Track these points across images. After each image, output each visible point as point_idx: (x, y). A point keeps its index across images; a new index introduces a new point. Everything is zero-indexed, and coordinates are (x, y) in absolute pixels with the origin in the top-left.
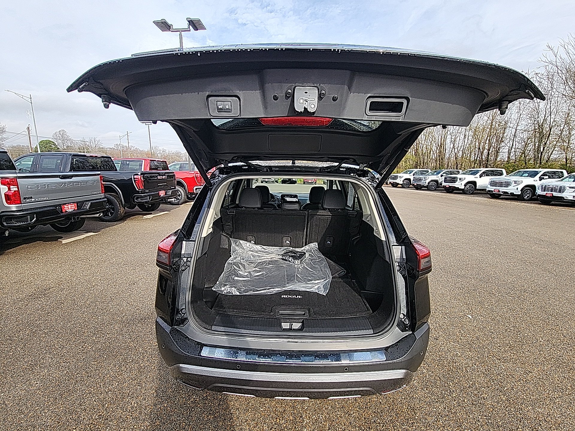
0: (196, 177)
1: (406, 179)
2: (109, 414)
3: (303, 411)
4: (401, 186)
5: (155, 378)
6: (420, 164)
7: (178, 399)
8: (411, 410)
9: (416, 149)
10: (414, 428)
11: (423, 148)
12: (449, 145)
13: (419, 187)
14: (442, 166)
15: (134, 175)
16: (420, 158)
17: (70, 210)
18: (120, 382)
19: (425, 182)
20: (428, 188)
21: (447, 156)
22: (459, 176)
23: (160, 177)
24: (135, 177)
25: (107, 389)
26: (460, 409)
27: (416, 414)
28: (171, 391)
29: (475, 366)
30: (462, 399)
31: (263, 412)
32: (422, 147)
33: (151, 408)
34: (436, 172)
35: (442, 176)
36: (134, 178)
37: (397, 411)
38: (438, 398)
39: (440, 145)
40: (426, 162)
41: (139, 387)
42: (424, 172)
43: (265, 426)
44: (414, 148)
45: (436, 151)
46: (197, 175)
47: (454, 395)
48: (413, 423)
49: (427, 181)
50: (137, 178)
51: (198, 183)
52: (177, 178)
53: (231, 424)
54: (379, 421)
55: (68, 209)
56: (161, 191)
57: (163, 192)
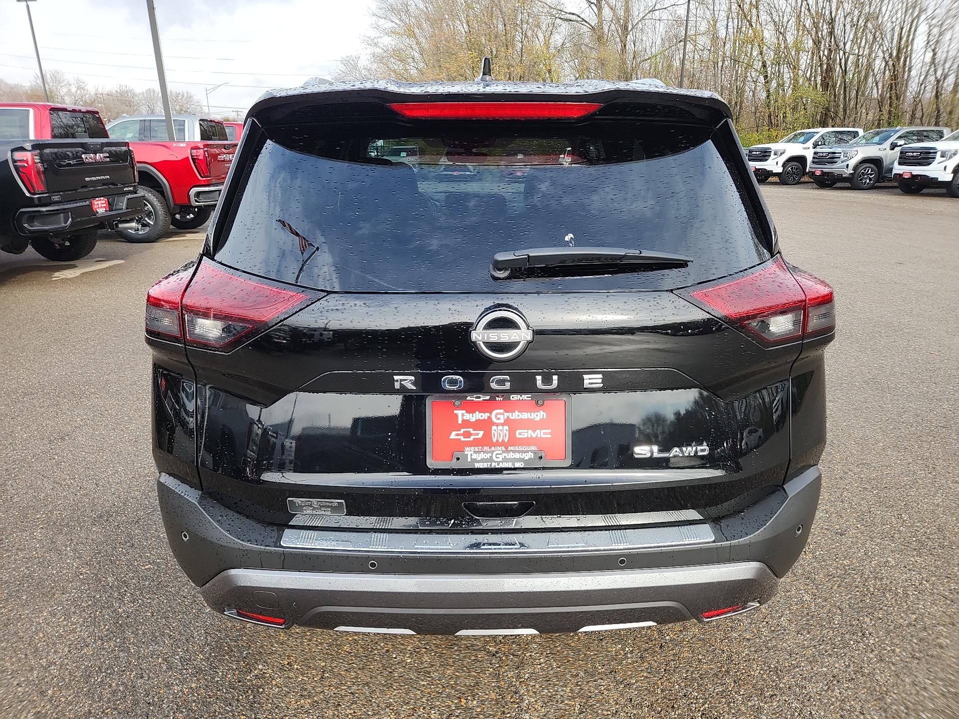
0: (193, 159)
1: (792, 159)
2: (60, 708)
3: (520, 682)
4: (776, 179)
5: (157, 634)
6: (836, 113)
7: (222, 672)
8: (770, 671)
9: (827, 70)
10: (775, 704)
11: (846, 64)
12: (920, 55)
13: (827, 182)
14: (893, 119)
15: (12, 151)
16: (835, 95)
18: (73, 646)
19: (845, 164)
20: (852, 183)
21: (913, 86)
22: (940, 146)
23: (88, 156)
24: (18, 155)
25: (45, 660)
26: (884, 668)
27: (780, 680)
28: (201, 659)
29: (928, 585)
30: (889, 649)
31: (427, 688)
32: (843, 61)
33: (159, 693)
34: (877, 134)
35: (893, 146)
36: (14, 161)
37: (738, 674)
38: (834, 648)
39: (895, 54)
40: (851, 106)
41: (121, 654)
42: (845, 137)
43: (433, 712)
44: (821, 66)
45: (884, 73)
46: (194, 151)
47: (872, 642)
48: (772, 696)
49: (852, 162)
50: (21, 161)
51: (200, 178)
52: (138, 162)
53: (354, 712)
54: (696, 694)
56: (97, 199)
57: (104, 202)
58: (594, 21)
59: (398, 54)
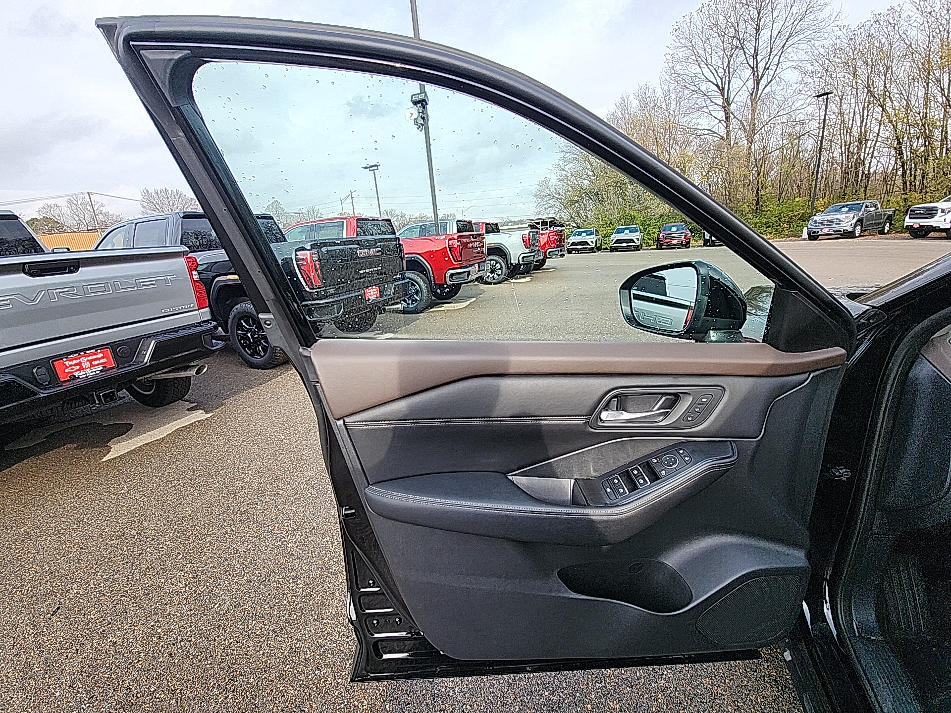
0: (450, 249)
15: (296, 251)
17: (90, 373)
23: (362, 251)
24: (300, 255)
36: (297, 260)
46: (451, 242)
50: (303, 259)
51: (454, 263)
52: (406, 254)
55: (81, 369)
56: (370, 288)
57: (376, 290)
58: (723, 133)
59: (578, 174)
